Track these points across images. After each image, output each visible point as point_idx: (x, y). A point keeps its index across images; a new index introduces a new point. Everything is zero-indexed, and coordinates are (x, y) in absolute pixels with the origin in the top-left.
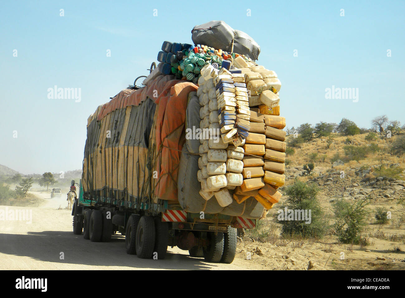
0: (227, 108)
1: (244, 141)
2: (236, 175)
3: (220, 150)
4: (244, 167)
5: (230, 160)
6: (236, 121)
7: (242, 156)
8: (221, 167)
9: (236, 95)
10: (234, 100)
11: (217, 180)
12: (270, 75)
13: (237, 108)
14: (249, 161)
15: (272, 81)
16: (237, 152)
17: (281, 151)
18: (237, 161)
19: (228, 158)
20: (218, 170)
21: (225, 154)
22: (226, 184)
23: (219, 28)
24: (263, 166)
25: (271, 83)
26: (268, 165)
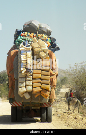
0: (22, 61)
1: (32, 73)
2: (29, 87)
3: (22, 77)
4: (32, 83)
5: (26, 81)
6: (26, 66)
7: (32, 79)
8: (23, 84)
9: (27, 56)
10: (25, 58)
11: (21, 89)
12: (43, 45)
13: (26, 61)
14: (34, 81)
15: (44, 48)
16: (29, 78)
17: (48, 75)
18: (29, 81)
19: (26, 80)
20: (22, 85)
21: (24, 79)
22: (25, 91)
23: (31, 24)
24: (41, 82)
25: (43, 49)
26: (43, 82)
